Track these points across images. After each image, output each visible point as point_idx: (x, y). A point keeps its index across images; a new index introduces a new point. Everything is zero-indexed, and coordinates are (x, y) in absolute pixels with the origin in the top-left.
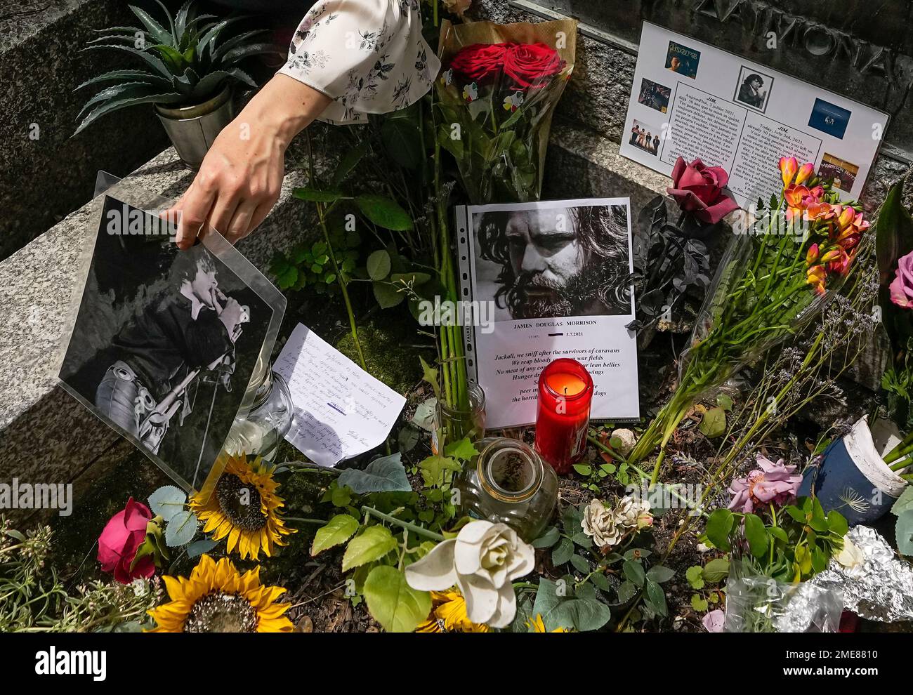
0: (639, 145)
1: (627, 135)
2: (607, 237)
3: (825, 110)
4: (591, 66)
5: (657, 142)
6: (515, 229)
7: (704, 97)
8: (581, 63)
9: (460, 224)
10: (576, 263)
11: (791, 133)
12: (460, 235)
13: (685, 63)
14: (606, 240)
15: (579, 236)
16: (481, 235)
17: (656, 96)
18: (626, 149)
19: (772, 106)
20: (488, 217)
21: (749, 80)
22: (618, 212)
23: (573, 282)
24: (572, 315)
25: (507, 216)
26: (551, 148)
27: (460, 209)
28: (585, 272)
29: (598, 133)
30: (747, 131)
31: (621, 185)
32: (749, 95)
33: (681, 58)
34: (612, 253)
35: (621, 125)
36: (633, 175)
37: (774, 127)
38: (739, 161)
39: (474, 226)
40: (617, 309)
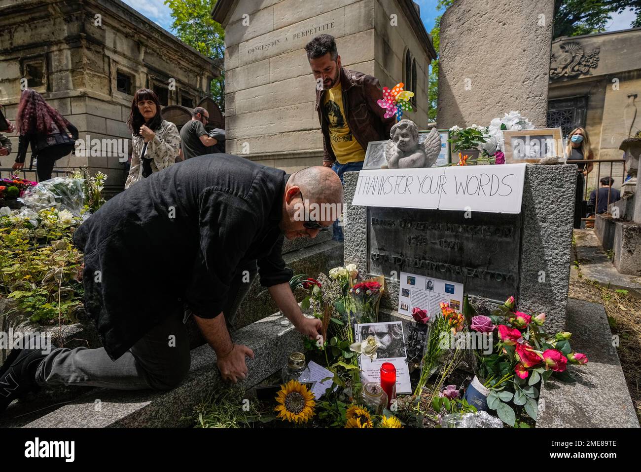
0: (403, 309)
1: (400, 306)
2: (396, 333)
3: (448, 287)
4: (389, 288)
5: (408, 307)
6: (371, 331)
7: (418, 290)
8: (386, 288)
9: (356, 329)
10: (389, 341)
11: (441, 295)
12: (356, 333)
13: (412, 281)
14: (396, 334)
15: (389, 333)
16: (362, 333)
17: (406, 293)
18: (400, 311)
19: (435, 288)
20: (363, 327)
21: (428, 283)
22: (399, 326)
23: (388, 347)
24: (389, 357)
25: (369, 327)
26: (379, 313)
27: (356, 325)
28: (391, 344)
29: (392, 309)
30: (430, 298)
31: (398, 319)
32: (429, 287)
33: (411, 280)
34: (398, 338)
35: (398, 305)
36: (402, 317)
37: (437, 295)
38: (430, 308)
39: (360, 330)
40: (401, 355)
